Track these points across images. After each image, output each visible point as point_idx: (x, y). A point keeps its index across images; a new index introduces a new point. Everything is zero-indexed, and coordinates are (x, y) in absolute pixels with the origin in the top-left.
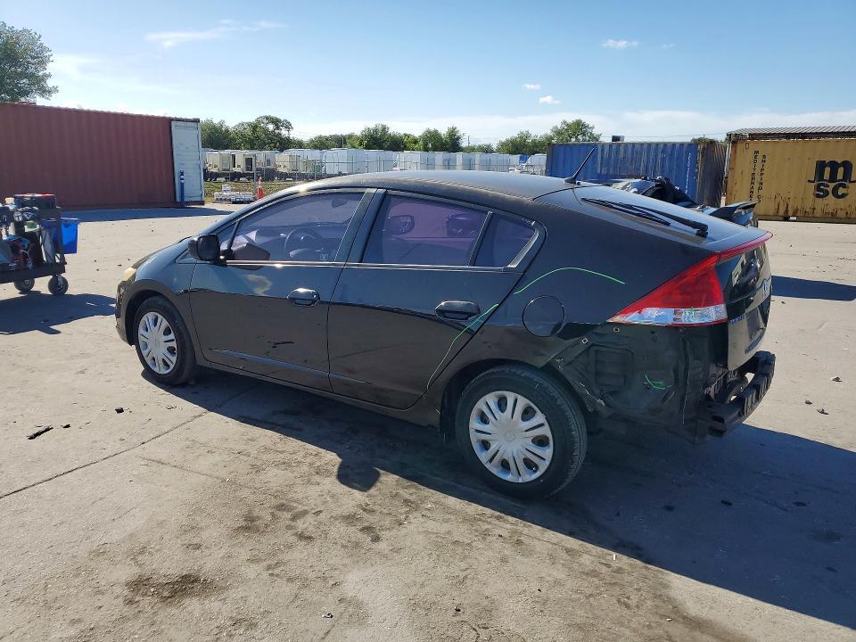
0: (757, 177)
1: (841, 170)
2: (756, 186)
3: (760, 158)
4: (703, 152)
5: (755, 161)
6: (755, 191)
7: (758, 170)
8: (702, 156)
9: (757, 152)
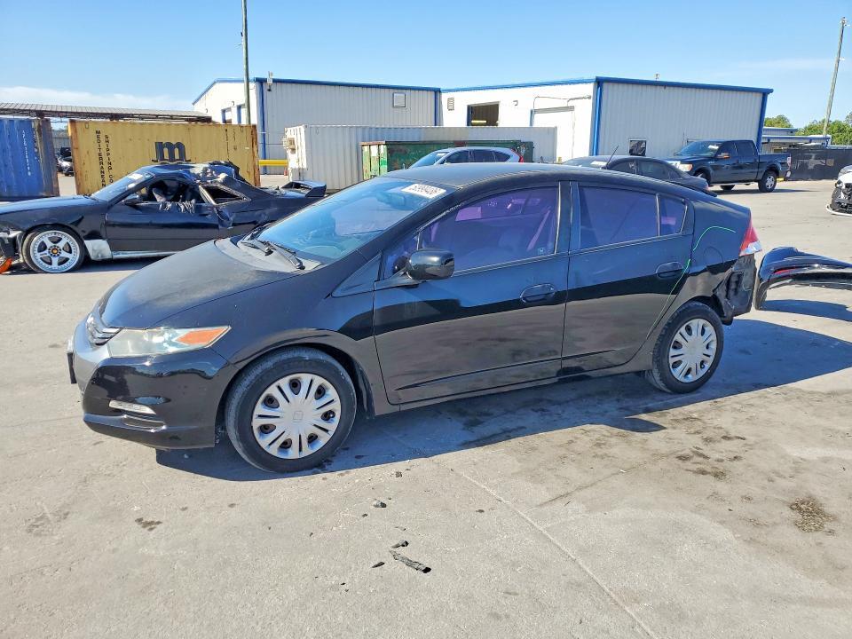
0: (105, 159)
1: (177, 151)
2: (106, 166)
3: (103, 139)
4: (39, 131)
5: (99, 142)
6: (106, 170)
7: (104, 151)
8: (40, 135)
9: (98, 132)
